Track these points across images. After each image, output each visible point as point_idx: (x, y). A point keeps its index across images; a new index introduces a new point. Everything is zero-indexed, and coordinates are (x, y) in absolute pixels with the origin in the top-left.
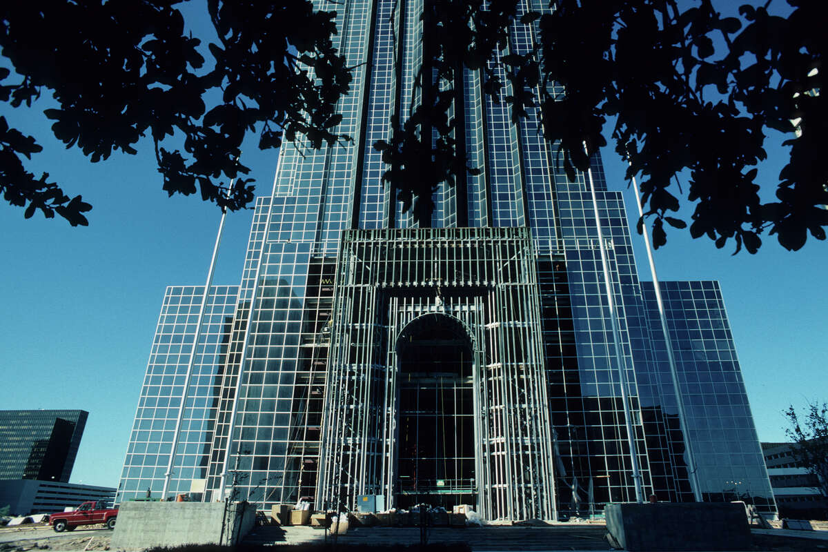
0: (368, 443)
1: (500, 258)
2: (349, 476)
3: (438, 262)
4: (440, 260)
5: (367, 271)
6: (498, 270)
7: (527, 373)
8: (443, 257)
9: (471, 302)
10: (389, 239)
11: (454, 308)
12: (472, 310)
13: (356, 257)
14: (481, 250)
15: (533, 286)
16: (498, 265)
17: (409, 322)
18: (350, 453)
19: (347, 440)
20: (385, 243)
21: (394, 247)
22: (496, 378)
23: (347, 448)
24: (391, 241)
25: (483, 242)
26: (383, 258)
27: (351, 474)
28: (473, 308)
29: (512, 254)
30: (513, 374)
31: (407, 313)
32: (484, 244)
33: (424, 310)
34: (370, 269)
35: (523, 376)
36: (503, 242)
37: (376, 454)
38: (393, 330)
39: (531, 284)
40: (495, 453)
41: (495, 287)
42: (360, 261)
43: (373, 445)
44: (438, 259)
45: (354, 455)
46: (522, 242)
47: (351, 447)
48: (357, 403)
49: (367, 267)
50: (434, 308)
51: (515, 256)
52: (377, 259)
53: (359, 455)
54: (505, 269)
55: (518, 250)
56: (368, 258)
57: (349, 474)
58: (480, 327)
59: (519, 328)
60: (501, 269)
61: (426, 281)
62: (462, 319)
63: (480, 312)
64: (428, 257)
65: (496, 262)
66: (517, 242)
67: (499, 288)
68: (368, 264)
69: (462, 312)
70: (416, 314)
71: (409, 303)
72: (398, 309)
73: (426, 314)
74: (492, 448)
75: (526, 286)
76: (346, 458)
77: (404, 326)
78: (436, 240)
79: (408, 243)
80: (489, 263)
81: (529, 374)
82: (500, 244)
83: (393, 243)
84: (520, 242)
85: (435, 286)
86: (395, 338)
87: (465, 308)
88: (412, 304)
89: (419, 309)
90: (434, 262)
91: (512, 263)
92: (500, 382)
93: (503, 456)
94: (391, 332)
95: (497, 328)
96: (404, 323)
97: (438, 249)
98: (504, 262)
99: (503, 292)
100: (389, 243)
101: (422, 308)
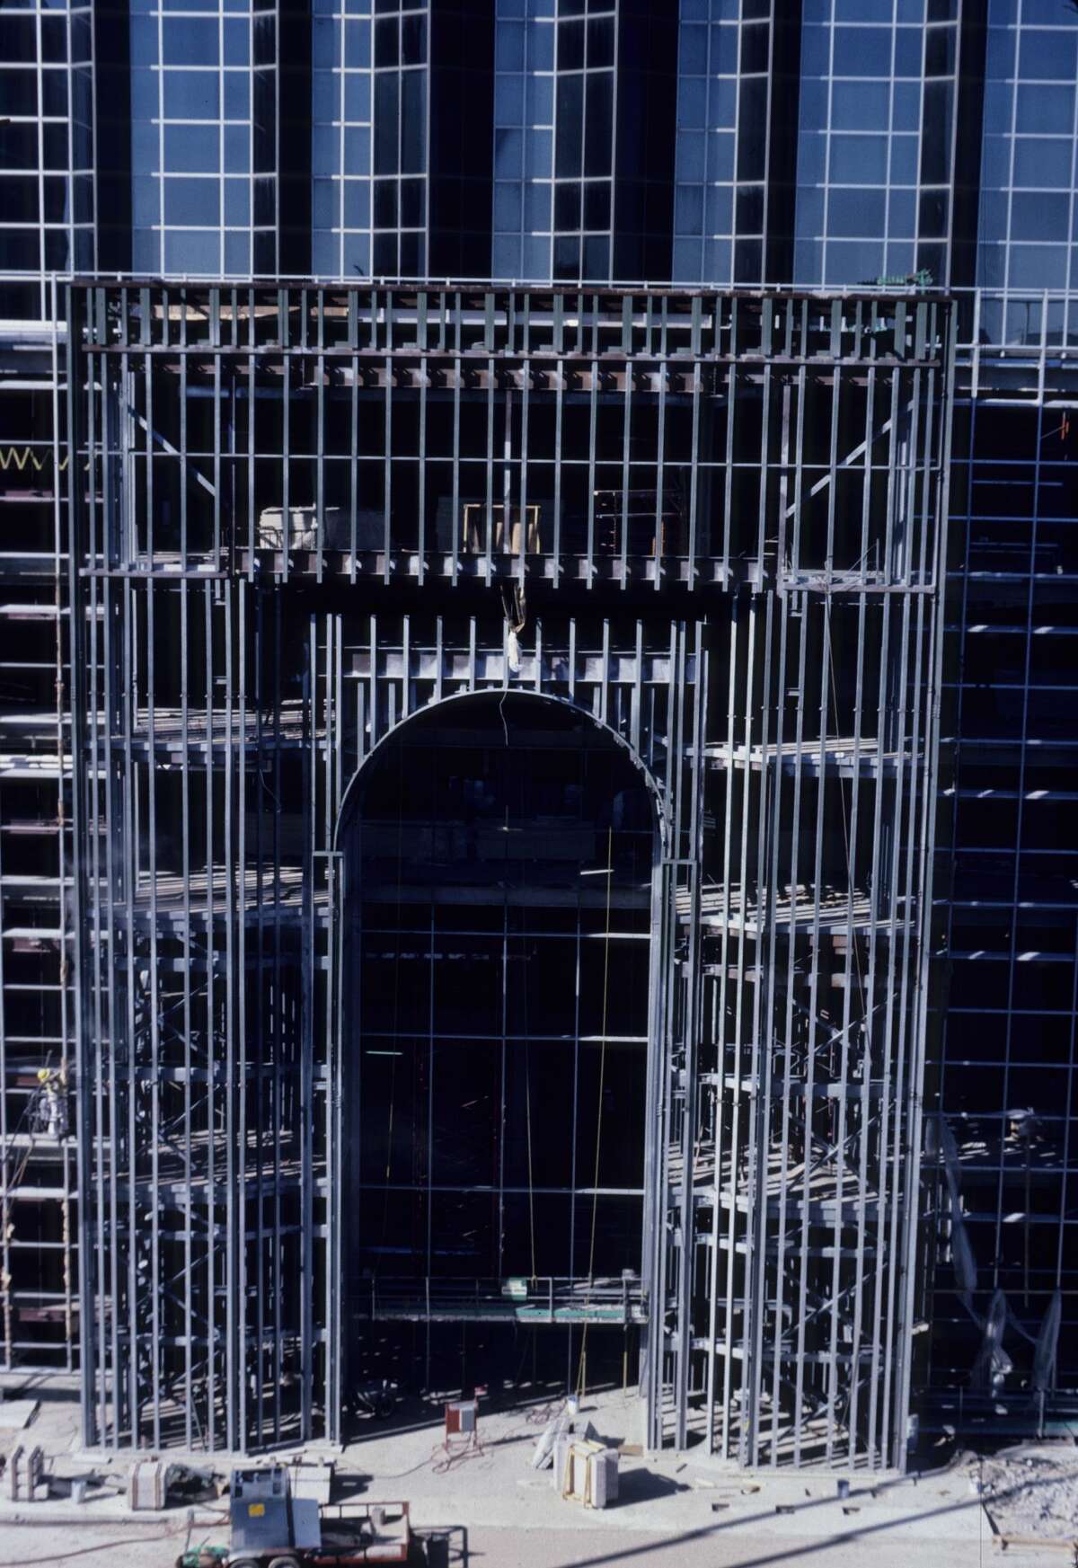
0: (248, 1203)
1: (792, 457)
2: (189, 1313)
3: (516, 469)
4: (524, 461)
5: (199, 498)
6: (784, 514)
7: (860, 969)
8: (542, 445)
9: (657, 643)
10: (294, 340)
11: (581, 669)
12: (656, 680)
13: (146, 424)
14: (713, 413)
15: (928, 597)
16: (784, 488)
17: (392, 727)
18: (186, 1235)
19: (173, 1195)
20: (275, 358)
21: (320, 379)
22: (737, 973)
23: (171, 1219)
24: (302, 349)
25: (723, 368)
26: (268, 441)
27: (194, 1307)
28: (664, 672)
29: (851, 438)
30: (805, 967)
31: (382, 685)
32: (730, 379)
33: (457, 675)
34: (214, 490)
35: (843, 980)
36: (815, 371)
37: (280, 1231)
38: (326, 757)
39: (921, 588)
40: (711, 1240)
41: (762, 598)
42: (170, 450)
43: (269, 1203)
44: (516, 452)
45: (199, 1247)
46: (906, 374)
47: (189, 1215)
48: (199, 1060)
49: (201, 479)
50: (495, 670)
51: (865, 447)
52: (242, 447)
53: (220, 1242)
54: (813, 508)
55: (882, 416)
56: (200, 438)
57: (187, 1305)
58: (687, 760)
59: (849, 782)
60: (795, 508)
61: (461, 558)
62: (612, 718)
63: (689, 690)
64: (473, 444)
65: (774, 476)
66: (884, 372)
67: (777, 601)
68: (205, 467)
69: (612, 688)
70: (422, 689)
71: (390, 636)
72: (347, 667)
73: (462, 692)
74: (702, 1219)
75: (897, 598)
76: (171, 1253)
77: (374, 747)
78: (509, 354)
79: (380, 362)
80: (747, 481)
81: (865, 971)
82: (800, 379)
83: (312, 360)
84: (896, 373)
85: (503, 577)
86: (337, 798)
87: (630, 671)
88: (406, 648)
89: (431, 670)
90: (499, 469)
91: (850, 481)
92: (748, 987)
93: (739, 1258)
94: (321, 765)
95: (755, 776)
96: (370, 728)
97: (518, 394)
98: (811, 477)
99: (794, 624)
100: (295, 360)
101: (448, 665)
